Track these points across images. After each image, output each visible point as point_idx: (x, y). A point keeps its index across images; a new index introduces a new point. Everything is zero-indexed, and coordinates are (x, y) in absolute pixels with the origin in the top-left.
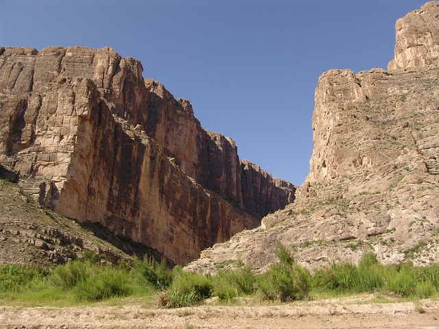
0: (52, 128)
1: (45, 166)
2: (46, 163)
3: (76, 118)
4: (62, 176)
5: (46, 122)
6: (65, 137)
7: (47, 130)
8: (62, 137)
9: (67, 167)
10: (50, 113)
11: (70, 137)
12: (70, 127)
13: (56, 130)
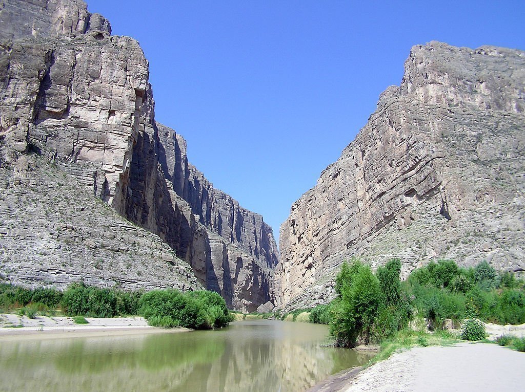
0: (98, 98)
1: (91, 148)
2: (92, 145)
3: (132, 93)
4: (117, 166)
5: (86, 87)
6: (118, 114)
7: (89, 99)
8: (112, 113)
9: (123, 154)
10: (92, 77)
11: (124, 115)
12: (123, 101)
13: (103, 101)
